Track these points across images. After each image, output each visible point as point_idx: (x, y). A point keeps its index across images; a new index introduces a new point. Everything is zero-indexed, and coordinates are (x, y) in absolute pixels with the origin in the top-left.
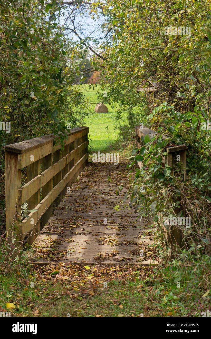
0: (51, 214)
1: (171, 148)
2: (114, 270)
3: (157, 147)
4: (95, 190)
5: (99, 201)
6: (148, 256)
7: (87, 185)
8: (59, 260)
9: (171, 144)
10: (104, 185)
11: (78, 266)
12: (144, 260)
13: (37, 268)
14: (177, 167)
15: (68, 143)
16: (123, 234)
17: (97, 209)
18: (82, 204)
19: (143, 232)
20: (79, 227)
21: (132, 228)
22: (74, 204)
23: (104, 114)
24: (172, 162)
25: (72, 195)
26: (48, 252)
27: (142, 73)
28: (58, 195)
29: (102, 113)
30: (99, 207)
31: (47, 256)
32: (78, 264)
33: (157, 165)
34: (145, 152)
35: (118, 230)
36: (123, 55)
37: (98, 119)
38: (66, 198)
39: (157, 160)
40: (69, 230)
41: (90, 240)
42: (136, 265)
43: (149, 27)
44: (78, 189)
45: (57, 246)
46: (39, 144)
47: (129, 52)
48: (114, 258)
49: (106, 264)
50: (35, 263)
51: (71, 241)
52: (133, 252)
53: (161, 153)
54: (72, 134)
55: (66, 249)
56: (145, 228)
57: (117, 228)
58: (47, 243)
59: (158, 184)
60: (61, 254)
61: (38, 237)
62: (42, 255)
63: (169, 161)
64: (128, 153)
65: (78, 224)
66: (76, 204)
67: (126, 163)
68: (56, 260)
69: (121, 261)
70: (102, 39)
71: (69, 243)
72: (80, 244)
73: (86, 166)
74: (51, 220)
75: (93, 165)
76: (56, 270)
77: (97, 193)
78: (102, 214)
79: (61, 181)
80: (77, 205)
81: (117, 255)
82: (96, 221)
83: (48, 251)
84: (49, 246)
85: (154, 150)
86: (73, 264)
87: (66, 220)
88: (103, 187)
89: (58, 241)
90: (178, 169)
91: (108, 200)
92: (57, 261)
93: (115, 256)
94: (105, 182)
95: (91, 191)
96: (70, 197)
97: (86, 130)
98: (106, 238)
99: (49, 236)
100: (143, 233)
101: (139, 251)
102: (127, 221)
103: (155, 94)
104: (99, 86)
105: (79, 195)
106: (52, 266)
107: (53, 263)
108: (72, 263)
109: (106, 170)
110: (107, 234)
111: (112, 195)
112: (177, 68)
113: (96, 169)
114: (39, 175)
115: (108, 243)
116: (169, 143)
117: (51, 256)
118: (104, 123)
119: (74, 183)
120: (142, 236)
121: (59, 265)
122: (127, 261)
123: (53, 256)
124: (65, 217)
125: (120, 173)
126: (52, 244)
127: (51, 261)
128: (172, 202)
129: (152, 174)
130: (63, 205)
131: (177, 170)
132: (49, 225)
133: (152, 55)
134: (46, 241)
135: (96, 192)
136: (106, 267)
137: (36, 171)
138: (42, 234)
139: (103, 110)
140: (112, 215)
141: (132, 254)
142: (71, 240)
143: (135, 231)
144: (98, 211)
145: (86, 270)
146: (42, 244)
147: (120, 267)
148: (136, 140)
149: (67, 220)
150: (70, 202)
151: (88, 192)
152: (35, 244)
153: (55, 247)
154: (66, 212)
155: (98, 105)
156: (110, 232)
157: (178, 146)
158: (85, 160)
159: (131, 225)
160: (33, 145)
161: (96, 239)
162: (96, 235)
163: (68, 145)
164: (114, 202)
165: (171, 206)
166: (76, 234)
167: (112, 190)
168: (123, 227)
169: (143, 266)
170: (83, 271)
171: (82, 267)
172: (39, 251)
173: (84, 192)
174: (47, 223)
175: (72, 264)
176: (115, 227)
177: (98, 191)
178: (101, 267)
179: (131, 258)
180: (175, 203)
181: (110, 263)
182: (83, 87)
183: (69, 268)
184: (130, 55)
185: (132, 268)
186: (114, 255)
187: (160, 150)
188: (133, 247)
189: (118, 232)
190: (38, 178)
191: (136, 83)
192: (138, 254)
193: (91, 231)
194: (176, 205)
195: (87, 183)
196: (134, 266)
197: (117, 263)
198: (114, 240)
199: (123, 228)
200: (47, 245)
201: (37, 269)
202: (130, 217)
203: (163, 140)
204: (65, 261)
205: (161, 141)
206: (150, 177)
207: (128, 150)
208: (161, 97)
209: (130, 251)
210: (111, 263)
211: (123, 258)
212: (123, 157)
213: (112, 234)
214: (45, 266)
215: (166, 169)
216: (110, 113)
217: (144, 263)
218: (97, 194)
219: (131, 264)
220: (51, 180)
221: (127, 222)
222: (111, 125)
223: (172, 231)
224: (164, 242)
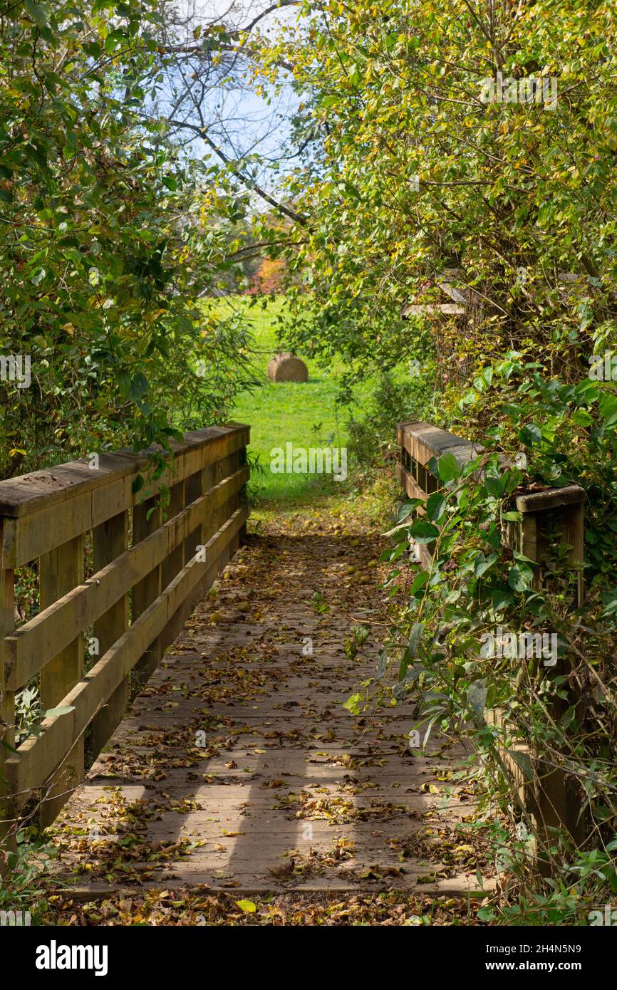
0: (124, 709)
1: (532, 496)
2: (342, 913)
3: (484, 495)
4: (271, 625)
5: (283, 664)
6: (457, 859)
7: (244, 611)
8: (148, 879)
9: (532, 486)
10: (300, 611)
11: (215, 902)
12: (444, 874)
13: (69, 909)
14: (553, 561)
15: (181, 479)
16: (369, 778)
17: (276, 690)
18: (229, 675)
19: (434, 770)
20: (218, 755)
21: (396, 760)
22: (201, 674)
23: (296, 386)
24: (537, 543)
25: (195, 645)
26: (110, 851)
27: (420, 259)
28: (146, 647)
29: (288, 380)
30: (285, 684)
31: (105, 867)
32: (213, 894)
33: (486, 556)
34: (442, 510)
35: (352, 766)
36: (355, 206)
37: (279, 401)
38: (175, 654)
39: (484, 537)
40: (183, 767)
41: (255, 802)
42: (418, 894)
43: (440, 117)
44: (213, 624)
45: (142, 826)
46: (80, 482)
47: (378, 194)
48: (340, 868)
49: (311, 892)
50: (62, 893)
51: (188, 810)
52: (404, 847)
53: (498, 516)
54: (195, 447)
55: (172, 839)
56: (441, 758)
57: (346, 757)
58: (105, 817)
59: (488, 616)
60: (154, 857)
61: (74, 795)
62: (87, 862)
63: (524, 541)
64: (374, 505)
65: (216, 746)
66: (206, 674)
67: (371, 535)
68: (135, 881)
69: (365, 879)
70: (288, 158)
71: (182, 813)
72: (222, 817)
73: (240, 547)
74: (122, 732)
75: (264, 545)
76: (136, 919)
77: (278, 636)
78: (294, 708)
79: (158, 600)
80: (211, 680)
81: (349, 859)
82: (276, 733)
83: (110, 847)
84: (114, 829)
85: (472, 502)
86: (198, 894)
87: (174, 730)
88: (297, 617)
89: (145, 807)
90: (557, 566)
91: (313, 661)
92: (139, 884)
93: (344, 860)
94: (304, 598)
95: (259, 631)
96: (186, 652)
97: (239, 435)
98: (311, 796)
99: (114, 789)
100: (435, 774)
101: (424, 842)
102: (381, 732)
103: (462, 323)
104: (281, 299)
105: (218, 644)
106: (122, 904)
107: (125, 891)
108: (192, 890)
109: (307, 559)
110: (313, 782)
111: (326, 644)
112: (530, 244)
113: (274, 558)
114: (79, 587)
115: (317, 813)
116: (525, 479)
117: (119, 864)
118: (295, 412)
119: (201, 603)
120: (434, 789)
121: (148, 897)
122: (386, 880)
123: (125, 866)
124: (172, 720)
125: (350, 568)
126: (123, 818)
127: (118, 883)
128: (538, 677)
129: (468, 583)
130: (164, 677)
131: (555, 570)
132: (116, 750)
133: (449, 203)
134: (105, 809)
135: (276, 633)
136: (312, 902)
137: (72, 570)
138: (92, 782)
139: (294, 372)
140: (329, 713)
141: (403, 852)
142: (190, 805)
143: (407, 768)
144: (281, 698)
145: (244, 917)
146: (90, 820)
147: (361, 902)
148: (399, 466)
149: (178, 733)
150: (189, 669)
151: (248, 633)
152: (65, 822)
153: (132, 831)
154: (175, 705)
155: (277, 357)
156: (325, 774)
157: (554, 492)
158: (239, 527)
159: (394, 747)
160: (60, 488)
161: (277, 798)
162: (278, 785)
163: (182, 481)
164: (336, 665)
165: (536, 692)
166: (206, 782)
167: (325, 627)
168: (366, 753)
169: (443, 897)
170: (233, 919)
171: (228, 904)
172: (76, 847)
173: (236, 632)
174: (109, 744)
175: (191, 894)
176: (340, 752)
177: (281, 628)
178: (296, 901)
179: (397, 866)
180: (548, 683)
181: (326, 888)
182: (229, 303)
183: (182, 908)
184: (379, 203)
185: (403, 905)
186: (340, 858)
187: (493, 504)
188: (403, 828)
189: (351, 773)
190: (76, 598)
191: (399, 290)
192: (421, 853)
193: (261, 771)
194: (551, 689)
195: (243, 605)
196: (412, 897)
197: (351, 887)
198: (339, 802)
199: (369, 759)
200: (107, 825)
201: (69, 913)
202: (389, 719)
203: (502, 470)
204: (170, 884)
205: (498, 476)
206: (463, 594)
207: (374, 494)
208: (481, 332)
209: (394, 843)
210: (331, 888)
211: (372, 868)
212: (358, 519)
213: (332, 781)
214: (99, 904)
215: (517, 567)
216: (316, 381)
217: (446, 884)
218: (277, 638)
219: (399, 892)
220: (122, 599)
221: (382, 737)
222: (317, 417)
223: (542, 781)
224: (510, 808)
